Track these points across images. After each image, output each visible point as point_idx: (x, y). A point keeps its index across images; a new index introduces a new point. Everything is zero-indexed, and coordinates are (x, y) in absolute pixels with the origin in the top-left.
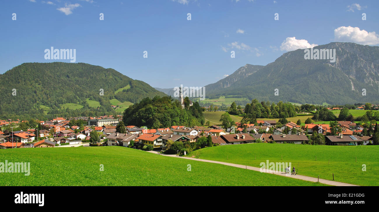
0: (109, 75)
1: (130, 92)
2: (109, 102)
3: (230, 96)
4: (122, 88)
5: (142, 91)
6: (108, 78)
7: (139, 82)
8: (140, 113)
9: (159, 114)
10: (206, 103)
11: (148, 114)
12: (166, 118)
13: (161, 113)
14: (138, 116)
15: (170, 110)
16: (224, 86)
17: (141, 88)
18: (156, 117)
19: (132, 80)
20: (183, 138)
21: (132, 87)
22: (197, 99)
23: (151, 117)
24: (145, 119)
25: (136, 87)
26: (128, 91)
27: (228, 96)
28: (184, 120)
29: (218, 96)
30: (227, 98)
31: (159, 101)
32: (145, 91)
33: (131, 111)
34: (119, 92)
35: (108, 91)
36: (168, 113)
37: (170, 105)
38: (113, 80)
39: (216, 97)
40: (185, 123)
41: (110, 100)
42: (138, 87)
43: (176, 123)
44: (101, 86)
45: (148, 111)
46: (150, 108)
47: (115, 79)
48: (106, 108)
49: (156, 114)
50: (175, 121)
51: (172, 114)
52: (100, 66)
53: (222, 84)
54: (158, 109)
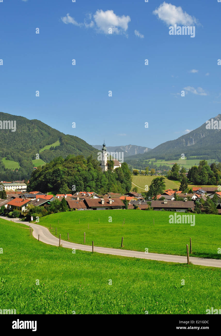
0: (34, 128)
1: (58, 150)
2: (31, 163)
3: (193, 157)
4: (49, 144)
5: (76, 149)
6: (32, 132)
7: (72, 137)
8: (46, 175)
9: (69, 177)
10: (161, 165)
11: (56, 177)
12: (77, 183)
13: (72, 176)
14: (44, 179)
15: (84, 172)
16: (187, 144)
17: (73, 146)
18: (65, 181)
19: (63, 135)
20: (48, 203)
21: (62, 144)
22: (149, 161)
23: (59, 180)
24: (52, 183)
25: (67, 144)
26: (56, 148)
27: (191, 157)
28: (101, 186)
29: (178, 157)
30: (188, 159)
31: (70, 161)
32: (78, 149)
33: (38, 173)
34: (45, 150)
35: (30, 149)
36: (81, 176)
37: (85, 166)
38: (39, 135)
39: (174, 158)
40: (102, 188)
41: (33, 161)
42: (70, 144)
43: (91, 188)
44: (23, 142)
45: (55, 174)
46: (59, 170)
47: (41, 133)
48: (27, 171)
49: (65, 177)
50: (89, 186)
51: (86, 177)
52: (22, 117)
53: (184, 141)
54: (68, 171)
